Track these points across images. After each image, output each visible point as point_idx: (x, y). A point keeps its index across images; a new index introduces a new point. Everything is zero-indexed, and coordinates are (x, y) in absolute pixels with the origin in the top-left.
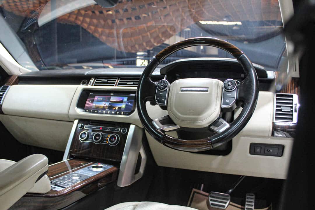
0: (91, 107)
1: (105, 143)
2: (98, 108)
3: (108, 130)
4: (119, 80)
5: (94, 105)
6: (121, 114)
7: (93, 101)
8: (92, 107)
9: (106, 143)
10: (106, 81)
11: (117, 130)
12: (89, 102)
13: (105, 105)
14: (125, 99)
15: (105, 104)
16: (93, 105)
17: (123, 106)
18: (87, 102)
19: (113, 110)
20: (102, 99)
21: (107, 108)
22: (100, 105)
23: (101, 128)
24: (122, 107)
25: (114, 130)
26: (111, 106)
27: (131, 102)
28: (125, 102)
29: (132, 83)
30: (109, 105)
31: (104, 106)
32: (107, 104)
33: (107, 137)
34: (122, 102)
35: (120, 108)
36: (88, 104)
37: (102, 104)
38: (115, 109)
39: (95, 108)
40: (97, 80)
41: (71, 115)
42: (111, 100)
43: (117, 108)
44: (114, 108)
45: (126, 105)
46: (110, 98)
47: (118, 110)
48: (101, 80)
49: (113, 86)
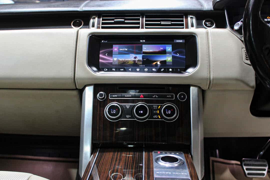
0: (111, 63)
1: (155, 118)
2: (125, 64)
3: (155, 98)
4: (144, 19)
5: (115, 59)
6: (169, 72)
7: (110, 54)
8: (113, 64)
9: (158, 118)
10: (123, 20)
11: (170, 96)
12: (105, 55)
13: (137, 60)
14: (169, 48)
15: (135, 58)
16: (113, 61)
17: (169, 59)
18: (101, 56)
19: (153, 66)
20: (126, 50)
21: (141, 63)
22: (127, 60)
23: (142, 95)
24: (167, 61)
25: (165, 97)
26: (147, 60)
27: (180, 53)
28: (169, 53)
29: (170, 23)
30: (143, 59)
31: (134, 61)
32: (140, 57)
33: (157, 110)
34: (164, 52)
35: (164, 63)
36: (104, 58)
37: (131, 58)
38: (156, 65)
39: (119, 65)
40: (103, 20)
41: (80, 79)
42: (144, 51)
43: (159, 63)
44: (154, 63)
45: (173, 57)
46: (141, 48)
47: (161, 66)
48: (113, 20)
49: (138, 28)
